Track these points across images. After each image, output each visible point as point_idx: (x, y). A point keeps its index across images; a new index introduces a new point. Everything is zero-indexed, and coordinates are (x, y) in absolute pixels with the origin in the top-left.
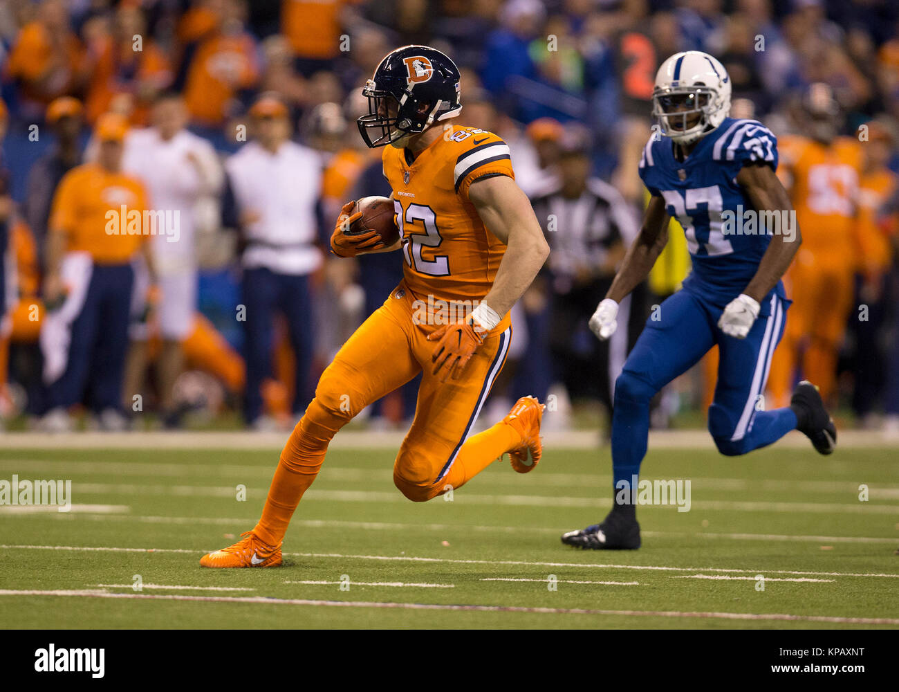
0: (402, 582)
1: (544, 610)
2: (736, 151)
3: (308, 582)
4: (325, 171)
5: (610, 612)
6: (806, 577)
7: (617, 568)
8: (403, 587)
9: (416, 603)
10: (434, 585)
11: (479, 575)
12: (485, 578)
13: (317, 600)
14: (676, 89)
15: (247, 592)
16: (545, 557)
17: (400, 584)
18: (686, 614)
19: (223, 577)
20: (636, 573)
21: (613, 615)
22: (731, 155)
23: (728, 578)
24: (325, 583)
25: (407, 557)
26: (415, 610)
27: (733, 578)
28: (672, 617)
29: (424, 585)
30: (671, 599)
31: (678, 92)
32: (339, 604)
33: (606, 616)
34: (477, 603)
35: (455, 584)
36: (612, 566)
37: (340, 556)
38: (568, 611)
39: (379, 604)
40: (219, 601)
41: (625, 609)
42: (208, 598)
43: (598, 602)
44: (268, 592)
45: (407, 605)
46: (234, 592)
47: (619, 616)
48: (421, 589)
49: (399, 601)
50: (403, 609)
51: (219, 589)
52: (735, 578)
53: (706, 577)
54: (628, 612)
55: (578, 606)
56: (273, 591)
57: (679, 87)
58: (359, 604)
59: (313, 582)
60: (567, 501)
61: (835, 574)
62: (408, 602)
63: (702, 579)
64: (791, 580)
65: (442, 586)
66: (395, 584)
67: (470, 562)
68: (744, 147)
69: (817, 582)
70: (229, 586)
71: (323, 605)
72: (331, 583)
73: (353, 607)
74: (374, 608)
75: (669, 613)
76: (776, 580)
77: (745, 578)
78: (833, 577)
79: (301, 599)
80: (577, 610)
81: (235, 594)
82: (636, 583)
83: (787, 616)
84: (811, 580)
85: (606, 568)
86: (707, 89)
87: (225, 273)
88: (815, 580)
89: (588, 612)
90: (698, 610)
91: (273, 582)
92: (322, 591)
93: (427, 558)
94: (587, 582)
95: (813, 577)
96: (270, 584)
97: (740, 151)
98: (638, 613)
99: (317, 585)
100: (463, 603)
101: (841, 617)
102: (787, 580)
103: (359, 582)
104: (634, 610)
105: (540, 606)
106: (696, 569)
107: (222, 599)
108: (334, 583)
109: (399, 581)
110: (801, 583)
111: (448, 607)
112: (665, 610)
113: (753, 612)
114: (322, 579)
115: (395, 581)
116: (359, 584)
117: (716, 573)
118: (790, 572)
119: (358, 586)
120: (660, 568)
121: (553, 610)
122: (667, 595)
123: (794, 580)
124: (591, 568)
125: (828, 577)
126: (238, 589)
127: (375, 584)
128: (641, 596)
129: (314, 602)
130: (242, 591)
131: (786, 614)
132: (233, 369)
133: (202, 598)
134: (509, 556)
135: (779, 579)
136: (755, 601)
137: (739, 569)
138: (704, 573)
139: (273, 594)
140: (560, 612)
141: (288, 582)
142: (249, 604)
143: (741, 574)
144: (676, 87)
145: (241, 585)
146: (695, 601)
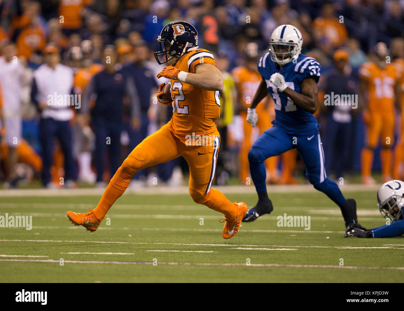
0: (112, 252)
1: (173, 263)
2: (305, 70)
3: (71, 253)
4: (75, 75)
5: (201, 264)
6: (285, 248)
7: (204, 245)
8: (112, 255)
9: (118, 261)
10: (125, 254)
11: (144, 249)
12: (147, 250)
13: (75, 260)
14: (281, 43)
15: (45, 257)
16: (173, 241)
17: (111, 253)
18: (233, 265)
19: (34, 251)
20: (212, 247)
21: (202, 266)
22: (302, 71)
23: (251, 249)
24: (78, 253)
25: (113, 242)
26: (117, 265)
27: (254, 249)
28: (228, 266)
29: (121, 254)
30: (227, 258)
31: (282, 44)
32: (85, 262)
33: (199, 266)
34: (144, 261)
35: (134, 253)
36: (202, 244)
37: (85, 242)
38: (183, 264)
39: (102, 262)
40: (33, 262)
41: (208, 263)
42: (28, 260)
43: (196, 260)
44: (54, 258)
45: (114, 262)
46: (39, 258)
47: (205, 266)
48: (120, 255)
49: (111, 260)
50: (112, 264)
51: (33, 256)
52: (255, 249)
53: (242, 249)
54: (209, 264)
55: (187, 262)
56: (56, 257)
57: (283, 42)
58: (94, 262)
59: (73, 253)
60: (182, 217)
61: (297, 246)
62: (114, 261)
63: (240, 249)
64: (278, 249)
65: (129, 254)
66: (108, 254)
67: (141, 243)
68: (308, 68)
69: (290, 250)
70: (37, 255)
71: (78, 263)
72: (81, 253)
73: (91, 264)
74: (100, 264)
75: (227, 264)
76: (272, 249)
77: (259, 249)
78: (296, 248)
79: (68, 260)
80: (187, 263)
81: (40, 259)
82: (212, 252)
83: (277, 265)
84: (287, 249)
85: (199, 245)
86: (294, 44)
87: (33, 121)
88: (289, 249)
89: (192, 264)
90: (239, 263)
91: (56, 253)
92: (77, 257)
93: (122, 242)
94: (191, 252)
95: (288, 248)
96: (55, 254)
97: (307, 70)
98: (213, 264)
99: (75, 254)
100: (138, 261)
101: (300, 265)
102: (277, 249)
103: (93, 252)
104: (211, 263)
105: (172, 262)
106: (238, 245)
107: (34, 261)
108: (82, 253)
109: (110, 252)
110: (283, 250)
111: (131, 263)
112: (225, 263)
113: (263, 263)
114: (77, 252)
115: (108, 252)
116: (93, 253)
117: (247, 247)
118: (278, 246)
119: (93, 254)
120: (222, 245)
121: (177, 264)
122: (225, 257)
123: (280, 249)
124: (193, 245)
125: (295, 248)
126: (41, 256)
127: (100, 253)
128: (214, 257)
129: (74, 262)
130: (43, 257)
131: (276, 264)
132: (37, 162)
133: (26, 260)
134: (157, 241)
135: (274, 249)
136: (263, 259)
137: (256, 245)
138: (242, 247)
139: (56, 258)
140: (179, 264)
141: (62, 253)
142: (46, 263)
143: (257, 247)
144: (281, 42)
145: (42, 255)
146: (237, 259)
